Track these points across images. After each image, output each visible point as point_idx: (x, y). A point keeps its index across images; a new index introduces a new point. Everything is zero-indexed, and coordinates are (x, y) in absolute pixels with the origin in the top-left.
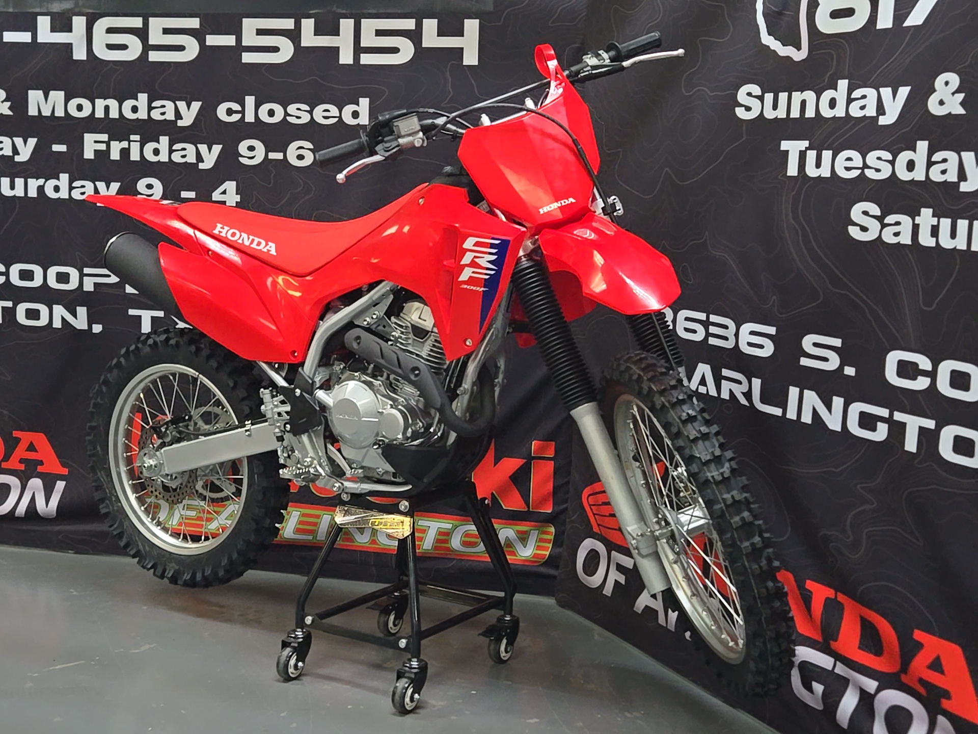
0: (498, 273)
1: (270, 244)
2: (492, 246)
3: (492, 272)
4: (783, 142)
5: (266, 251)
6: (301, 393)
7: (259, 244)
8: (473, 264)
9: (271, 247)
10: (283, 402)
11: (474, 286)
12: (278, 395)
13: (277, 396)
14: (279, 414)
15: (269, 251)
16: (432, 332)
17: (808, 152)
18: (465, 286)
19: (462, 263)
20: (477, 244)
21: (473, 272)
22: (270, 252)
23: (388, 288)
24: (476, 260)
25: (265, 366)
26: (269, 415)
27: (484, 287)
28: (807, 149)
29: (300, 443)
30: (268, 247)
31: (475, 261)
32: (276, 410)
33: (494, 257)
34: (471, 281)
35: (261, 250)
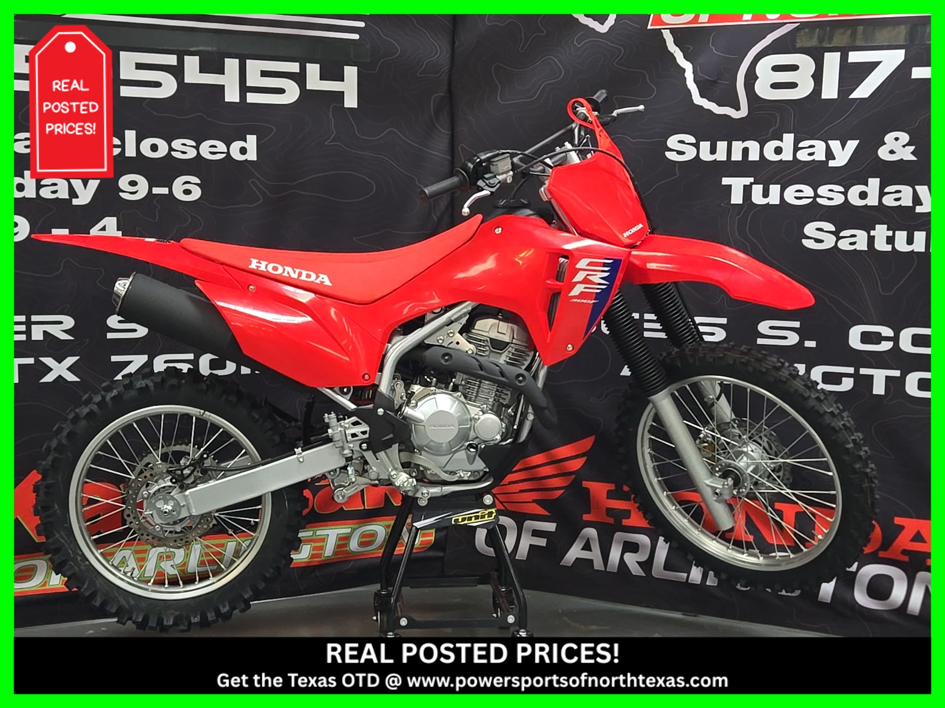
0: (610, 287)
1: (321, 276)
2: (605, 265)
3: (604, 287)
4: (723, 179)
5: (319, 282)
6: (385, 412)
7: (308, 276)
8: (586, 281)
9: (323, 278)
10: (355, 424)
11: (585, 300)
12: (346, 417)
13: (345, 419)
14: (354, 435)
15: (322, 282)
16: (512, 343)
17: (754, 186)
18: (576, 300)
19: (575, 280)
20: (590, 264)
21: (585, 288)
22: (324, 284)
23: (470, 308)
24: (588, 277)
25: (329, 392)
26: (336, 438)
27: (595, 300)
28: (752, 184)
29: (377, 459)
30: (320, 279)
31: (588, 279)
32: (349, 432)
33: (606, 274)
34: (582, 295)
35: (313, 282)
